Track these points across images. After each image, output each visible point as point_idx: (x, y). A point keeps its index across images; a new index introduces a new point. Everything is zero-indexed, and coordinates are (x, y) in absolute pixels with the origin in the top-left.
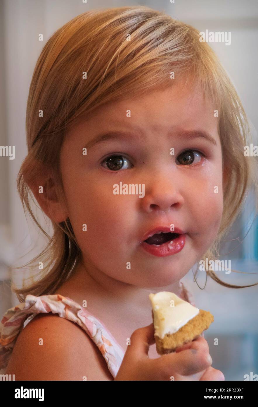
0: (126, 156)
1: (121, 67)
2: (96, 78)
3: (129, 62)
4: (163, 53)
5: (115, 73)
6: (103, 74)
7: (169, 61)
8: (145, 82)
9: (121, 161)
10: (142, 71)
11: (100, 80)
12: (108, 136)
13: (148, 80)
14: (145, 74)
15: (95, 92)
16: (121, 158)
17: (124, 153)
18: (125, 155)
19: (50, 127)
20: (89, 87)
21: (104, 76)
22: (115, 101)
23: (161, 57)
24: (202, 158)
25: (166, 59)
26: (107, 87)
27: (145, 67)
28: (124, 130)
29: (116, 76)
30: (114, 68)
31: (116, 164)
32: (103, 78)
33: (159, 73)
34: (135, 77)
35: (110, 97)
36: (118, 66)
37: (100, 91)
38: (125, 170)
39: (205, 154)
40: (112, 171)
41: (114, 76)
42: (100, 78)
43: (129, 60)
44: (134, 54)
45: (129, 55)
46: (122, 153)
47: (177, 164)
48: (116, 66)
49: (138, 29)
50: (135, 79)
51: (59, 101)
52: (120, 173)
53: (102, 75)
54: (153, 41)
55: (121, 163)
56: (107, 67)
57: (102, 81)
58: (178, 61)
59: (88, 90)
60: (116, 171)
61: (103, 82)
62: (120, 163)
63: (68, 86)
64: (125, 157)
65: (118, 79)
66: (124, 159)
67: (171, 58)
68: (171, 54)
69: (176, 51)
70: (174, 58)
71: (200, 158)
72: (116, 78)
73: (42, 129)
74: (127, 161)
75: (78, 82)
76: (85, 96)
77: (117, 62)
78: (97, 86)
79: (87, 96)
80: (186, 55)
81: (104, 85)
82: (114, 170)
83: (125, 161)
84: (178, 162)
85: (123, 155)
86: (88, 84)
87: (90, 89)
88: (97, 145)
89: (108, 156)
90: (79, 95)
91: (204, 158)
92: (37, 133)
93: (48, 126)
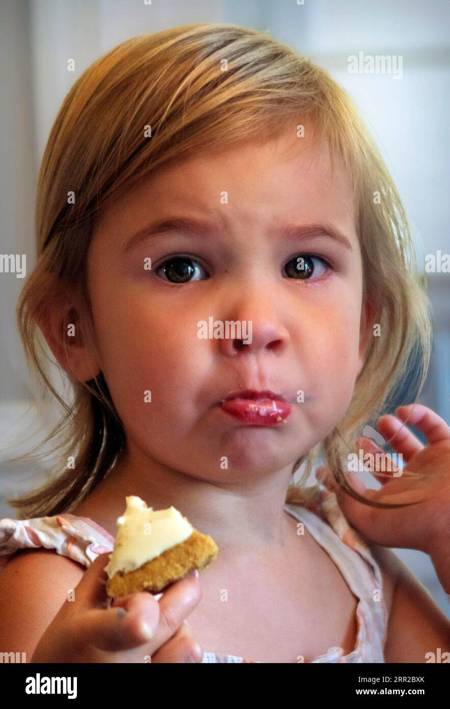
0: (198, 259)
1: (194, 103)
3: (206, 95)
4: (264, 84)
5: (182, 113)
6: (163, 114)
7: (275, 96)
8: (233, 128)
9: (189, 268)
10: (229, 110)
11: (157, 123)
12: (168, 226)
13: (238, 124)
14: (234, 113)
15: (148, 144)
16: (189, 262)
17: (196, 255)
18: (196, 258)
19: (71, 213)
21: (164, 118)
22: (183, 158)
23: (262, 89)
24: (327, 270)
25: (269, 93)
27: (234, 104)
28: (196, 215)
29: (184, 117)
30: (182, 104)
31: (181, 274)
32: (162, 121)
33: (258, 114)
34: (215, 120)
35: (172, 152)
36: (188, 101)
37: (156, 142)
38: (196, 282)
39: (330, 264)
40: (172, 284)
42: (157, 121)
43: (207, 93)
44: (215, 84)
45: (207, 85)
46: (191, 254)
47: (284, 277)
48: (185, 101)
49: (224, 48)
50: (216, 122)
52: (186, 287)
53: (161, 116)
54: (248, 66)
55: (189, 272)
56: (169, 104)
57: (160, 126)
58: (289, 98)
60: (181, 284)
61: (163, 128)
62: (188, 270)
64: (196, 261)
65: (188, 122)
66: (194, 264)
67: (278, 93)
68: (278, 86)
69: (288, 83)
70: (283, 93)
71: (324, 270)
72: (185, 120)
73: (58, 217)
74: (199, 269)
76: (131, 153)
77: (187, 95)
79: (135, 152)
80: (304, 91)
81: (164, 132)
82: (177, 282)
83: (197, 269)
84: (285, 274)
85: (192, 257)
86: (136, 133)
87: (139, 140)
88: (151, 240)
89: (167, 258)
90: (120, 152)
91: (330, 271)
92: (52, 224)
93: (70, 211)
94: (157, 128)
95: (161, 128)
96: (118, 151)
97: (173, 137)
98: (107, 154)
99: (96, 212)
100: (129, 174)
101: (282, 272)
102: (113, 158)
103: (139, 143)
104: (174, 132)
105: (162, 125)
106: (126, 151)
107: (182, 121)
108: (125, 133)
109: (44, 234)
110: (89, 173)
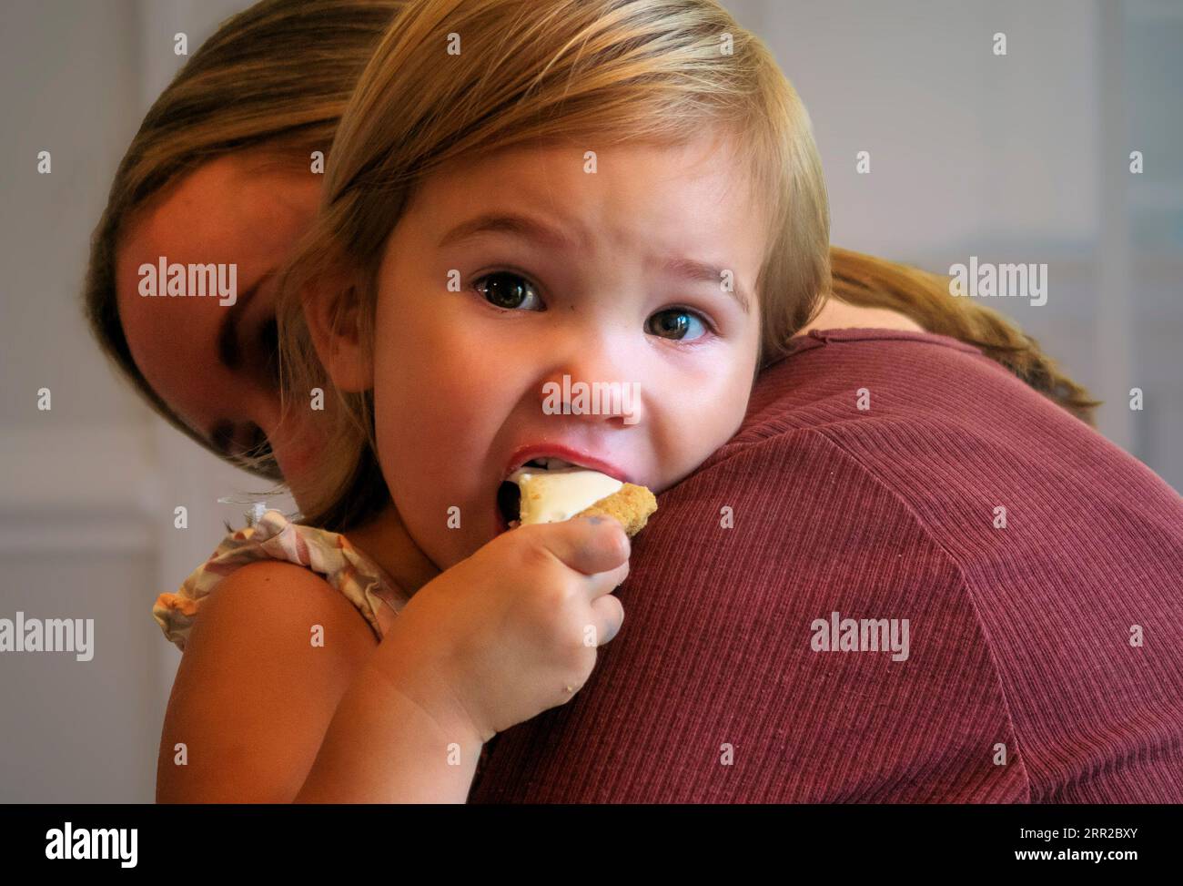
0: (535, 281)
1: (586, 70)
2: (520, 78)
4: (686, 67)
5: (567, 79)
6: (540, 73)
7: (697, 89)
8: (630, 120)
9: (520, 290)
10: (627, 93)
11: (528, 84)
13: (638, 117)
14: (634, 100)
15: (509, 109)
16: (521, 281)
18: (531, 279)
19: (383, 168)
20: (499, 94)
21: (539, 78)
22: (551, 142)
23: (682, 74)
24: (707, 332)
25: (692, 81)
26: (539, 107)
27: (637, 86)
28: (547, 219)
29: (568, 86)
30: (569, 66)
31: (508, 296)
32: (537, 82)
33: (667, 108)
35: (540, 130)
36: (577, 66)
37: (520, 109)
38: (526, 310)
39: (712, 325)
40: (493, 306)
41: (565, 85)
42: (527, 81)
43: (606, 61)
44: (620, 49)
45: (608, 49)
46: (526, 272)
47: (646, 331)
48: (575, 63)
51: (421, 108)
52: (512, 314)
53: (535, 75)
54: (671, 34)
55: (519, 294)
56: (550, 61)
57: (532, 87)
58: (716, 96)
59: (495, 101)
60: (504, 309)
61: (535, 92)
62: (518, 292)
63: (452, 81)
64: (531, 284)
65: (572, 94)
66: (527, 286)
67: (704, 84)
68: (706, 75)
70: (710, 87)
71: (702, 332)
72: (568, 91)
73: (363, 168)
74: (534, 294)
75: (475, 79)
76: (484, 113)
77: (579, 54)
78: (519, 96)
79: (489, 114)
80: (737, 88)
81: (535, 100)
82: (501, 306)
83: (530, 294)
84: (648, 328)
85: (528, 278)
86: (497, 87)
87: (499, 98)
88: (477, 238)
89: (493, 270)
90: (470, 106)
91: (710, 334)
92: (352, 175)
93: (381, 165)
94: (526, 90)
95: (533, 90)
96: (468, 104)
97: (546, 109)
98: (451, 105)
99: (417, 178)
100: (474, 142)
101: (645, 324)
102: (461, 109)
103: (497, 103)
104: (549, 103)
105: (535, 86)
106: (477, 108)
107: (564, 91)
108: (482, 84)
109: (337, 184)
110: (422, 120)
